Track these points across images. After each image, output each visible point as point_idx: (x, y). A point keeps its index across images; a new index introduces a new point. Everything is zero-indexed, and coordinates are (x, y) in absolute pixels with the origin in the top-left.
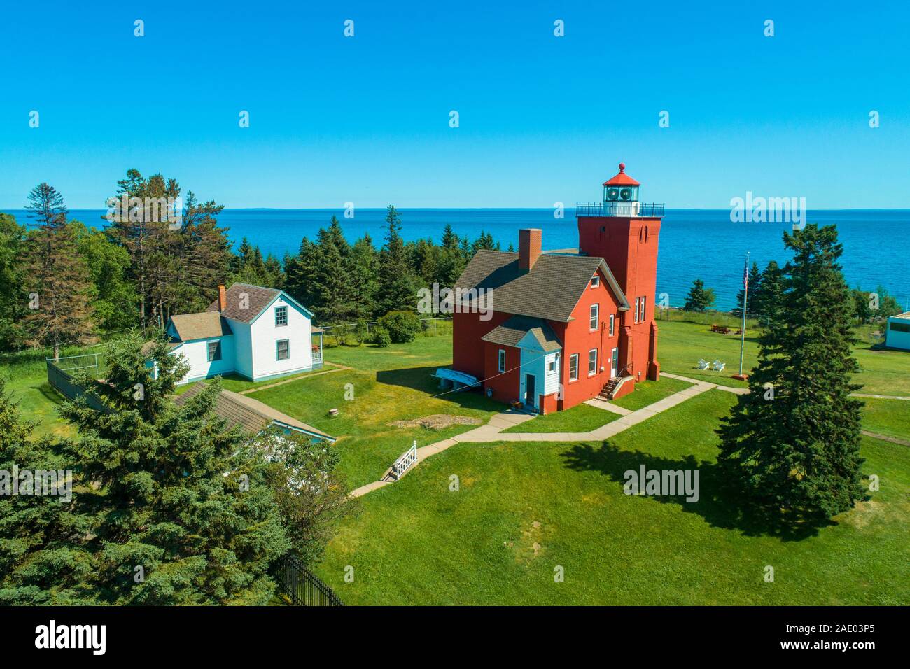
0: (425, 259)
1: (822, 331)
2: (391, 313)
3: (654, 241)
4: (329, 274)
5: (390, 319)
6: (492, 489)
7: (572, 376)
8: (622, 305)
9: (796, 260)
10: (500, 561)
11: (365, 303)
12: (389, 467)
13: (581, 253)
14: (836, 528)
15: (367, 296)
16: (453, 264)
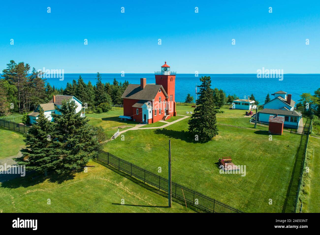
0: (109, 88)
1: (208, 99)
2: (102, 104)
3: (174, 81)
4: (80, 93)
5: (102, 105)
6: (138, 139)
7: (155, 114)
8: (167, 97)
9: (203, 84)
10: (142, 151)
11: (92, 102)
12: (112, 136)
13: (156, 84)
14: (212, 141)
15: (92, 100)
16: (117, 90)
